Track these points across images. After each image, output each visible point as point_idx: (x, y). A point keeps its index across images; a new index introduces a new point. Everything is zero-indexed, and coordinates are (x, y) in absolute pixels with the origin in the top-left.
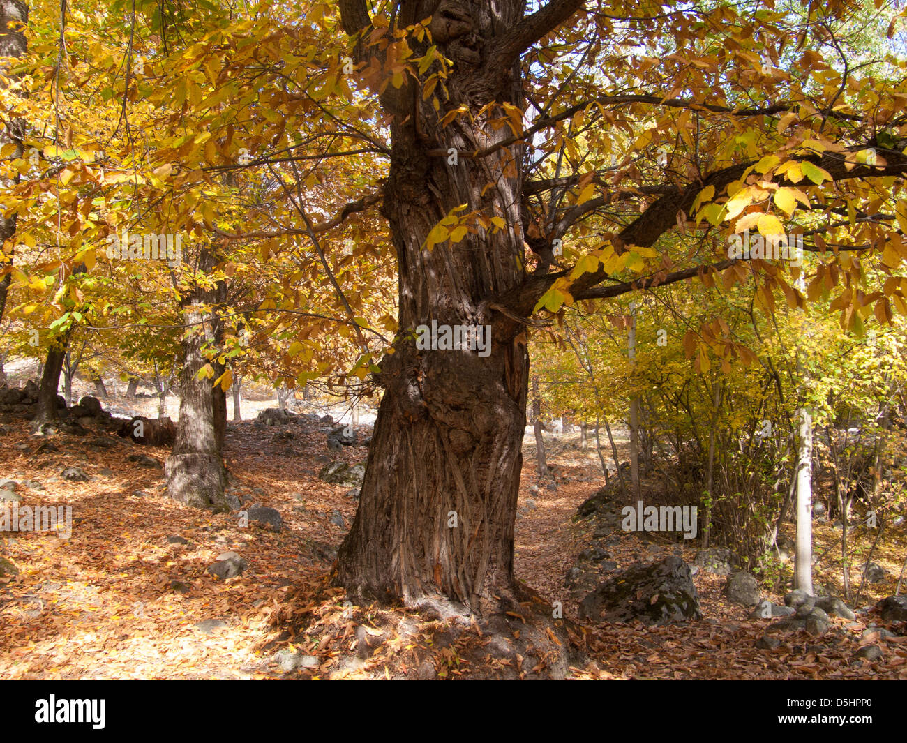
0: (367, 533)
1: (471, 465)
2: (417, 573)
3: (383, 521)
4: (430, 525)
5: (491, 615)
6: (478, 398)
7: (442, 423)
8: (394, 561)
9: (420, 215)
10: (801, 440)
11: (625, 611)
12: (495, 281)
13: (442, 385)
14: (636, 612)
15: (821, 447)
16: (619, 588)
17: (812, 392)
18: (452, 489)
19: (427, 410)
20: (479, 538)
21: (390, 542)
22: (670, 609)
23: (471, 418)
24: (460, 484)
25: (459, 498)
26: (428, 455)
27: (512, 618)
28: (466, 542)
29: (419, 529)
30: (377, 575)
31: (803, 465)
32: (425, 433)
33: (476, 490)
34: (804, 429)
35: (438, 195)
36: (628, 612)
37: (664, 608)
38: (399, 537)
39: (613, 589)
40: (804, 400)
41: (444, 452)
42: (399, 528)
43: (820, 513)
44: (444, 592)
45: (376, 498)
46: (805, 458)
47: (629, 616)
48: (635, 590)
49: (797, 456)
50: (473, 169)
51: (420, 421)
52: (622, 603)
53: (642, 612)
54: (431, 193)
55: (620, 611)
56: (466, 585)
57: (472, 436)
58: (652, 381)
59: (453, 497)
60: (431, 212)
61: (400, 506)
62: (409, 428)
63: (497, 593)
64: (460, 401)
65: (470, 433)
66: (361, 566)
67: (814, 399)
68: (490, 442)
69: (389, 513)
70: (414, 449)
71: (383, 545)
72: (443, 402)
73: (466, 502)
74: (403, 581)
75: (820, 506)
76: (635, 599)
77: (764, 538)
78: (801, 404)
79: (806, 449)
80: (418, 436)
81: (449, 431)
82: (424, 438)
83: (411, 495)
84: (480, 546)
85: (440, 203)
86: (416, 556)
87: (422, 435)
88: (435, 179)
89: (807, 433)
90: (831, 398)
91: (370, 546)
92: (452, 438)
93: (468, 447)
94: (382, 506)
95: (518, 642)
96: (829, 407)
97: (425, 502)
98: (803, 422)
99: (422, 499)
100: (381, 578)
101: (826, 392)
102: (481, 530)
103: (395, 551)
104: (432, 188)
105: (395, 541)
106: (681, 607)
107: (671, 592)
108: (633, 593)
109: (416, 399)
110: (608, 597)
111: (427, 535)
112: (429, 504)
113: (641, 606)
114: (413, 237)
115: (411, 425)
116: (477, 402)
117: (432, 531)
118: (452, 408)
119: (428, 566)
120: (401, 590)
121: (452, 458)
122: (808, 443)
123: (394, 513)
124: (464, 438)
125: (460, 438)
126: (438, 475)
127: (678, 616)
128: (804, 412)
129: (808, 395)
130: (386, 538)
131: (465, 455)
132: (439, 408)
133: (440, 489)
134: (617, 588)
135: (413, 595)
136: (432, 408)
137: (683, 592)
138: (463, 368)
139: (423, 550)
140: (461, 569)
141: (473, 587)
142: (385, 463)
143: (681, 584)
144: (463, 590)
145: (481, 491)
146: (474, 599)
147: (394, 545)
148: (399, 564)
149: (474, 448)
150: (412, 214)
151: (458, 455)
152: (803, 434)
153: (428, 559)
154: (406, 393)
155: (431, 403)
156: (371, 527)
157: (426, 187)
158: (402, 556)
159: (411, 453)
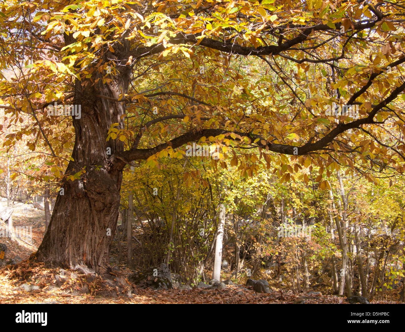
0: (54, 241)
1: (102, 215)
2: (76, 256)
3: (62, 236)
4: (83, 238)
5: (104, 273)
6: (109, 190)
7: (93, 199)
8: (66, 252)
9: (90, 118)
10: (220, 220)
11: (143, 285)
12: (115, 146)
13: (96, 185)
14: (148, 285)
15: (230, 223)
16: (140, 276)
17: (227, 196)
18: (93, 224)
19: (86, 193)
20: (102, 244)
21: (65, 245)
22: (162, 283)
23: (105, 198)
24: (97, 223)
25: (96, 228)
26: (85, 210)
27: (112, 275)
28: (96, 245)
29: (78, 239)
30: (58, 257)
31: (219, 232)
32: (84, 202)
33: (102, 225)
34: (222, 214)
35: (98, 112)
36: (145, 285)
37: (160, 284)
38: (69, 242)
39: (137, 276)
40: (223, 200)
41: (91, 210)
42: (70, 239)
43: (226, 267)
44: (86, 264)
45: (58, 227)
46: (221, 229)
47: (145, 287)
48: (147, 277)
49: (217, 228)
50: (111, 102)
51: (83, 197)
52: (142, 282)
53: (151, 285)
54: (95, 110)
55: (141, 285)
56: (95, 262)
57: (104, 205)
58: (144, 184)
59: (93, 228)
60: (94, 118)
61: (70, 230)
62: (78, 200)
63: (106, 265)
64: (102, 191)
65: (103, 203)
66: (52, 253)
67: (228, 199)
68: (110, 207)
69: (64, 233)
70: (79, 208)
71: (61, 246)
72: (94, 191)
73: (98, 230)
74: (70, 259)
75: (226, 263)
76: (147, 280)
77: (197, 269)
78: (221, 201)
79: (221, 225)
80: (81, 203)
81: (95, 202)
82: (84, 204)
83: (76, 226)
84: (101, 247)
85: (99, 115)
86: (77, 250)
87: (83, 203)
88: (97, 105)
89: (223, 217)
90: (236, 200)
91: (55, 246)
92: (96, 205)
93: (102, 208)
94: (61, 230)
95: (116, 282)
96: (235, 204)
97: (82, 228)
98: (221, 211)
99: (81, 228)
100: (60, 258)
101: (234, 197)
102: (102, 241)
103: (67, 248)
104: (96, 109)
105: (67, 244)
106: (167, 284)
107: (162, 278)
108: (146, 278)
109: (82, 188)
110: (135, 280)
111: (81, 241)
112: (83, 230)
113: (151, 283)
114: (86, 126)
115: (79, 198)
116: (108, 192)
117: (83, 240)
118: (98, 193)
119: (81, 254)
120: (69, 263)
121: (95, 212)
122: (223, 222)
123: (67, 233)
124: (101, 205)
125: (99, 205)
126: (88, 218)
127: (166, 287)
128: (222, 205)
129: (226, 197)
130: (63, 243)
131: (100, 211)
132: (93, 193)
133: (88, 224)
134: (139, 276)
135: (74, 265)
136: (89, 193)
137: (167, 279)
138: (104, 179)
139: (79, 247)
140: (93, 255)
141: (97, 262)
142: (63, 213)
143: (166, 275)
144: (94, 264)
145: (104, 225)
146: (98, 268)
147: (67, 246)
148: (69, 253)
149: (104, 209)
150: (87, 117)
151: (97, 211)
152: (221, 217)
153: (81, 251)
154: (78, 186)
155: (89, 191)
156: (56, 239)
157: (94, 108)
158: (70, 249)
159: (78, 209)
